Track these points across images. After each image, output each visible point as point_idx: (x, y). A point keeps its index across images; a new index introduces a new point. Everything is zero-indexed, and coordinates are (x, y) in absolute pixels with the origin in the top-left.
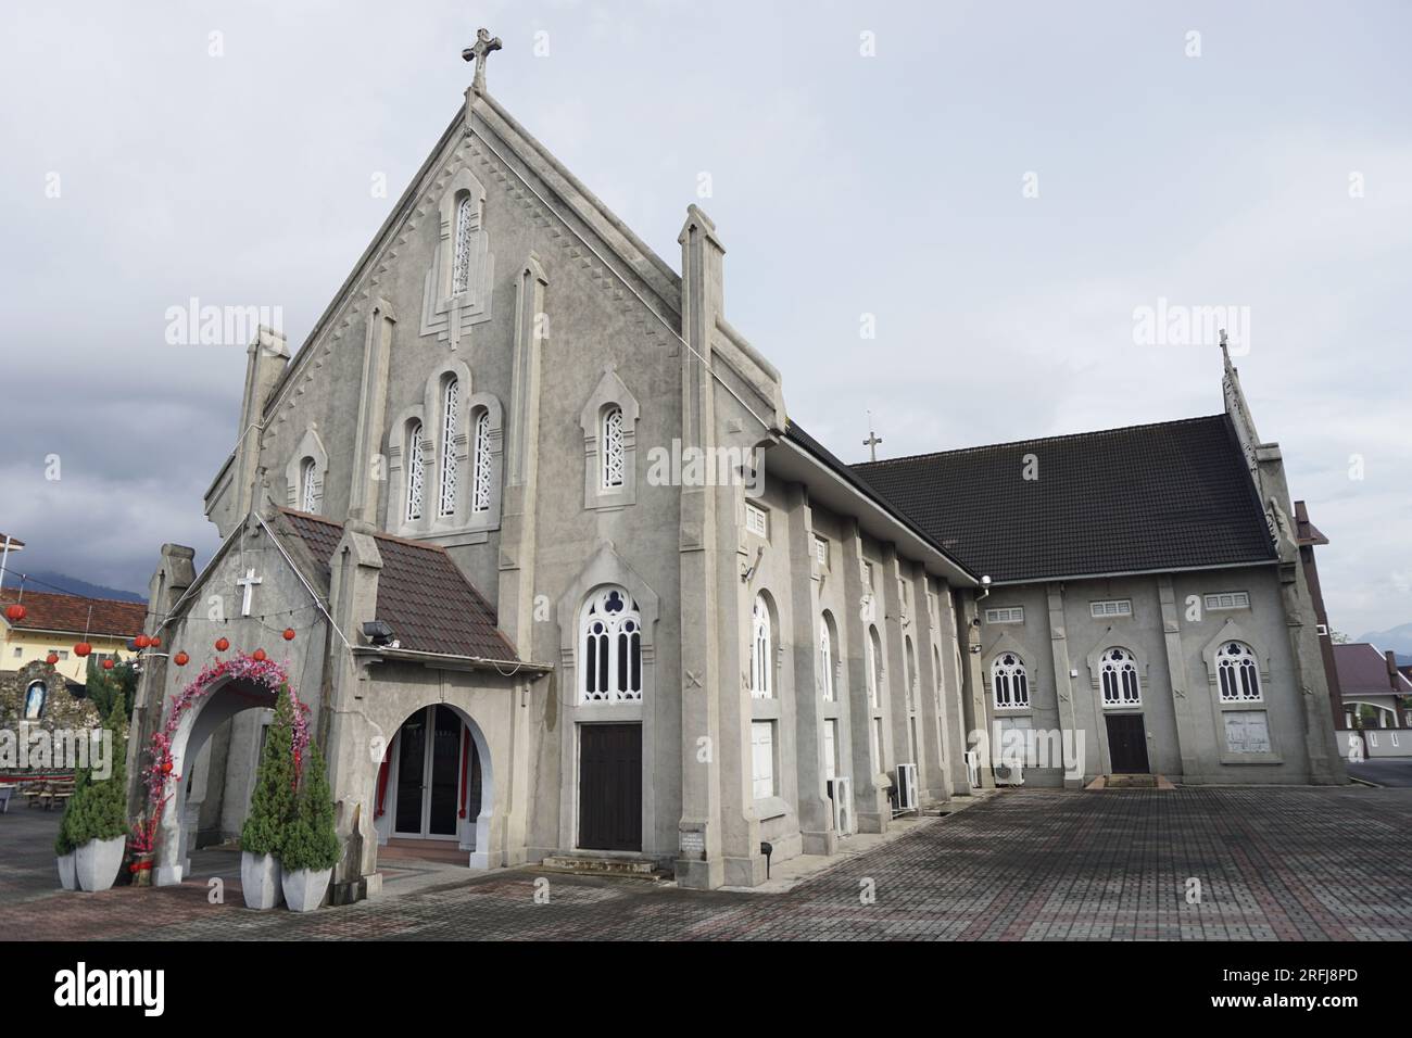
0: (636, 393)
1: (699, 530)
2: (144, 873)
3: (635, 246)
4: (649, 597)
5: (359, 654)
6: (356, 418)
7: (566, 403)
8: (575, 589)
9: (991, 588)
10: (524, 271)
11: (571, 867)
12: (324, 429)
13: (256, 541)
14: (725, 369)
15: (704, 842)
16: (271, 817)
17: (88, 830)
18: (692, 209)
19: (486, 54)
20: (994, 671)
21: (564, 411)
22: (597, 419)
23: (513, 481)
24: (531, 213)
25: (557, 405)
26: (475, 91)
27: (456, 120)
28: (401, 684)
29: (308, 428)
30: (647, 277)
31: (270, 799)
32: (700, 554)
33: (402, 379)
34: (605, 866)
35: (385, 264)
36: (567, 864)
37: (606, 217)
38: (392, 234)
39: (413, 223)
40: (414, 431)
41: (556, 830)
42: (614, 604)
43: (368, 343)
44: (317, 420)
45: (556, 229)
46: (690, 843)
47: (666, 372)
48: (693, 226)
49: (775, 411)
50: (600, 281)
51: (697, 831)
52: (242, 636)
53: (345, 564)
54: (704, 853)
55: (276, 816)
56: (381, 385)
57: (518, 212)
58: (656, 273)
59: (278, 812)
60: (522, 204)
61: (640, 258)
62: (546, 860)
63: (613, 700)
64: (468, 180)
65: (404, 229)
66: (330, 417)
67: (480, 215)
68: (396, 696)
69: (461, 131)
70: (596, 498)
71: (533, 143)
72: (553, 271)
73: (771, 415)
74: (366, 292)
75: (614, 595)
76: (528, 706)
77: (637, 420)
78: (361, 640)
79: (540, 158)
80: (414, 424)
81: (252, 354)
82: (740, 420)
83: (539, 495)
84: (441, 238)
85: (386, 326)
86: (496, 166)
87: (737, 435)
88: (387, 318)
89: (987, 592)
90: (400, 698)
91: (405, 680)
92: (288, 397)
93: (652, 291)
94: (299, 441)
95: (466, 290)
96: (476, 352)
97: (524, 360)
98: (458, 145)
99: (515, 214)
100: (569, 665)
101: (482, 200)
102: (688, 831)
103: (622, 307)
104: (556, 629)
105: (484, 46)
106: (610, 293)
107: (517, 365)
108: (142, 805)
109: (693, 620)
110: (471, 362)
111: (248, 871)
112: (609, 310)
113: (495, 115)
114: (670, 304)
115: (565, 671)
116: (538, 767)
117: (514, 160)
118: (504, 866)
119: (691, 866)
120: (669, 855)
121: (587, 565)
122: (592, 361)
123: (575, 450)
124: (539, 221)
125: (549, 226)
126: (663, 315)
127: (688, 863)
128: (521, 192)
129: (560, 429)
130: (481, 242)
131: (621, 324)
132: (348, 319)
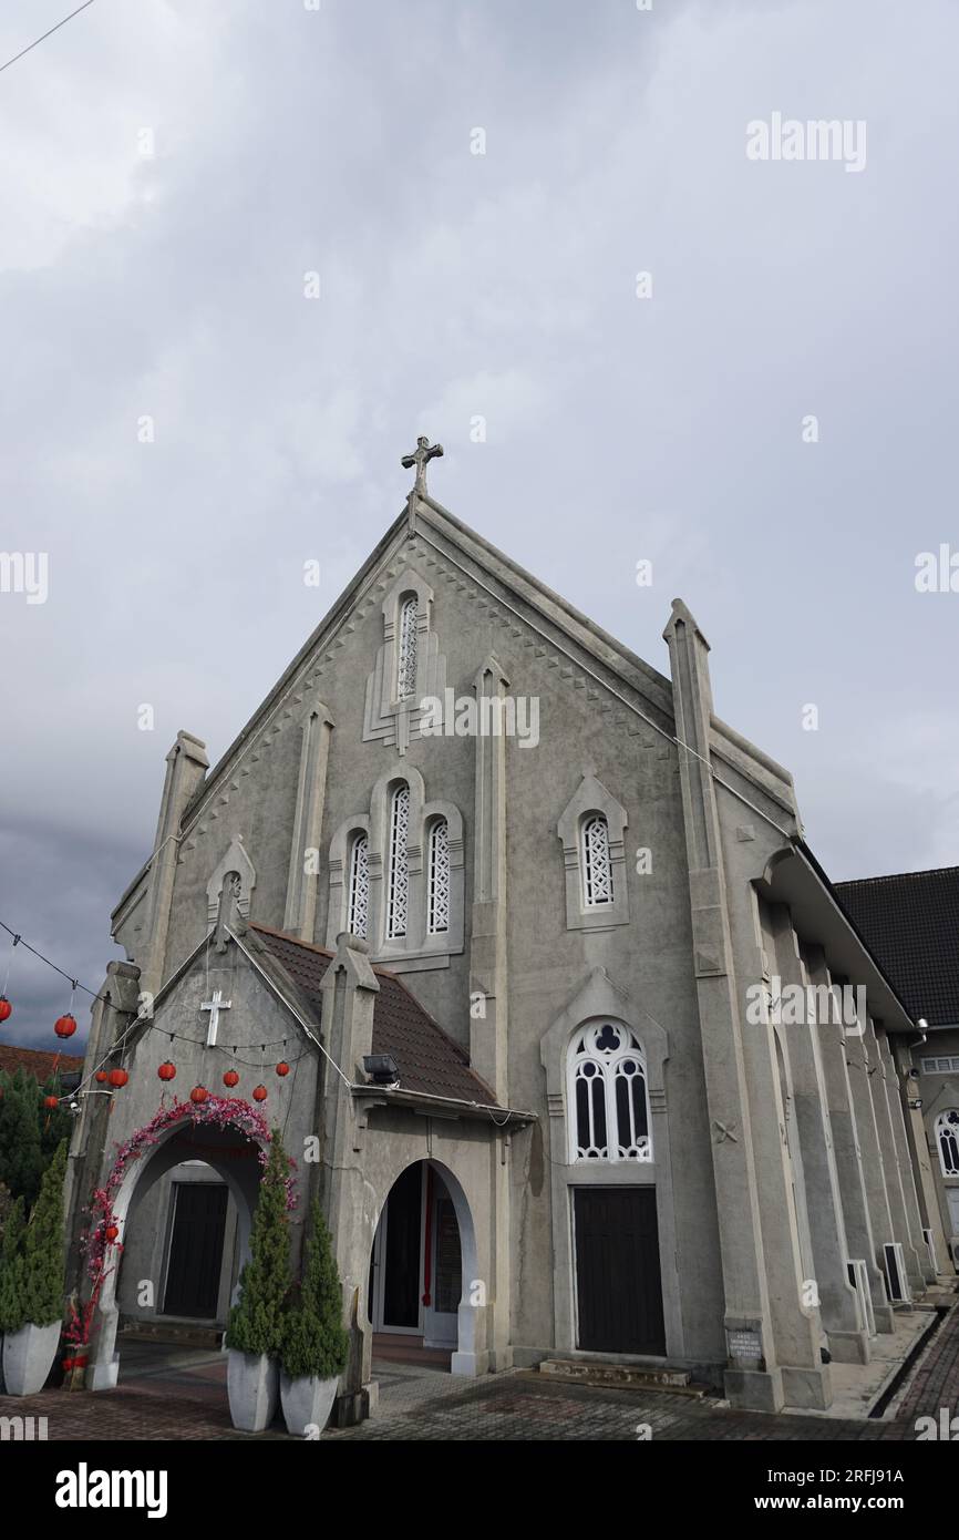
0: (622, 799)
1: (718, 953)
2: (78, 1371)
3: (609, 644)
4: (656, 1031)
5: (359, 1095)
6: (290, 830)
7: (538, 811)
8: (561, 1022)
9: (929, 1033)
10: (484, 672)
11: (577, 1374)
12: (251, 841)
13: (223, 959)
14: (727, 771)
15: (761, 1345)
16: (267, 1303)
17: (23, 1312)
18: (677, 604)
19: (426, 460)
20: (938, 1130)
21: (536, 820)
22: (576, 827)
23: (480, 898)
24: (487, 613)
25: (527, 813)
26: (418, 495)
27: (397, 523)
28: (392, 1135)
29: (233, 840)
30: (626, 675)
31: (264, 1279)
32: (723, 980)
33: (342, 787)
34: (624, 1376)
35: (321, 668)
36: (573, 1371)
37: (572, 616)
38: (328, 637)
39: (352, 626)
40: (356, 842)
41: (549, 1324)
42: (608, 1041)
43: (305, 749)
44: (243, 832)
45: (516, 629)
46: (741, 1346)
47: (657, 775)
48: (679, 621)
49: (794, 816)
50: (571, 681)
51: (749, 1330)
52: (207, 1072)
53: (340, 986)
54: (762, 1360)
55: (273, 1302)
56: (319, 792)
57: (470, 612)
58: (635, 672)
59: (275, 1297)
60: (475, 604)
61: (616, 656)
62: (543, 1364)
63: (614, 1157)
64: (414, 582)
65: (342, 631)
66: (257, 829)
67: (428, 616)
68: (388, 1148)
69: (404, 534)
70: (581, 917)
71: (484, 544)
72: (515, 672)
73: (790, 821)
74: (299, 697)
75: (607, 1030)
76: (506, 1164)
77: (625, 828)
78: (359, 1078)
79: (493, 558)
80: (358, 835)
81: (172, 762)
82: (752, 826)
83: (510, 915)
84: (385, 640)
85: (324, 730)
86: (444, 567)
87: (749, 844)
88: (326, 723)
89: (925, 1037)
90: (391, 1152)
91: (396, 1130)
92: (210, 806)
93: (633, 689)
94: (222, 855)
95: (413, 693)
96: (428, 758)
97: (488, 765)
98: (401, 547)
99: (468, 614)
100: (557, 1114)
101: (430, 601)
102: (738, 1330)
103: (598, 708)
104: (540, 1070)
105: (425, 453)
106: (583, 692)
107: (480, 768)
108: (75, 1281)
109: (718, 1060)
110: (423, 768)
111: (237, 1377)
112: (583, 710)
113: (440, 517)
114: (657, 703)
115: (552, 1121)
116: (522, 1243)
117: (464, 560)
118: (492, 1371)
119: (747, 1379)
120: (705, 1362)
121: (575, 995)
122: (567, 764)
123: (552, 863)
124: (496, 621)
125: (508, 625)
126: (648, 715)
127: (742, 1375)
128: (474, 592)
129: (531, 839)
130: (429, 644)
131: (599, 725)
132: (279, 725)
